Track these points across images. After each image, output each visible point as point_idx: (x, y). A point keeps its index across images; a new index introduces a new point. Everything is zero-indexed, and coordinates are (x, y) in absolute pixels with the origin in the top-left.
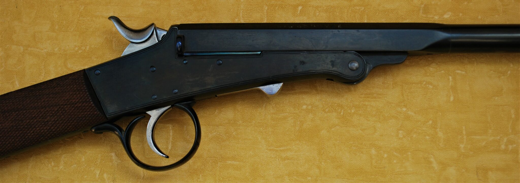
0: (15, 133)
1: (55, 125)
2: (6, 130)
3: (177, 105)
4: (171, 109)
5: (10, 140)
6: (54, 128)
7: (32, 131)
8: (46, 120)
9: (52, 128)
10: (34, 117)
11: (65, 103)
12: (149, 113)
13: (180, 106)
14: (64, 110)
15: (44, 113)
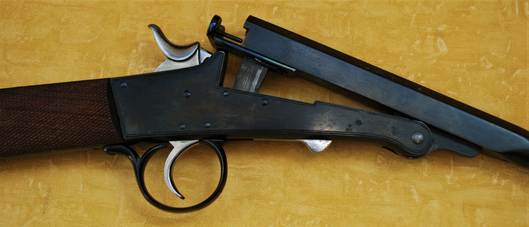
0: (16, 135)
1: (63, 135)
2: (6, 129)
3: (206, 140)
4: (198, 144)
5: (9, 142)
6: (61, 138)
7: (35, 137)
8: (54, 128)
9: (60, 137)
10: (42, 121)
11: (79, 113)
12: (172, 143)
13: (209, 142)
14: (76, 120)
15: (53, 119)
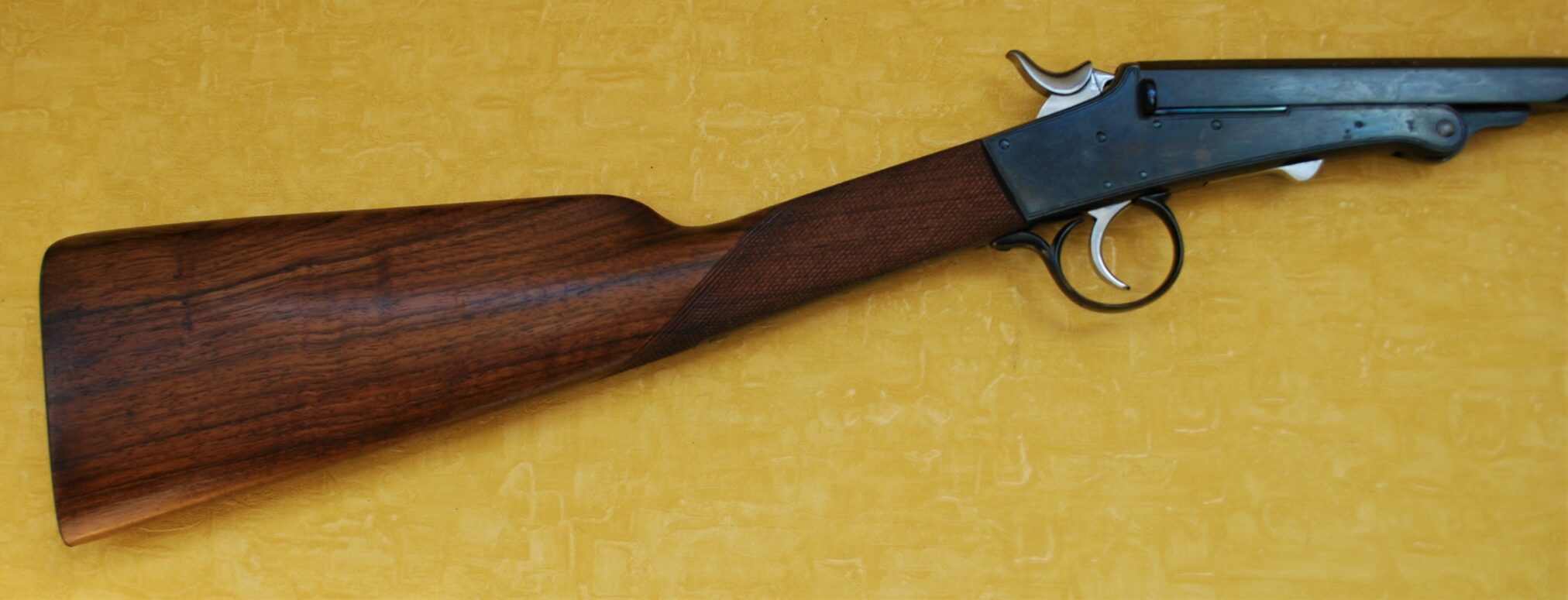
0: (871, 248)
1: (939, 234)
2: (856, 243)
3: (1144, 198)
4: (1129, 207)
5: (863, 260)
6: (938, 240)
7: (900, 245)
8: (925, 226)
9: (935, 239)
10: (905, 220)
11: (956, 196)
12: (1093, 213)
13: (1148, 200)
14: (955, 209)
15: (922, 214)
